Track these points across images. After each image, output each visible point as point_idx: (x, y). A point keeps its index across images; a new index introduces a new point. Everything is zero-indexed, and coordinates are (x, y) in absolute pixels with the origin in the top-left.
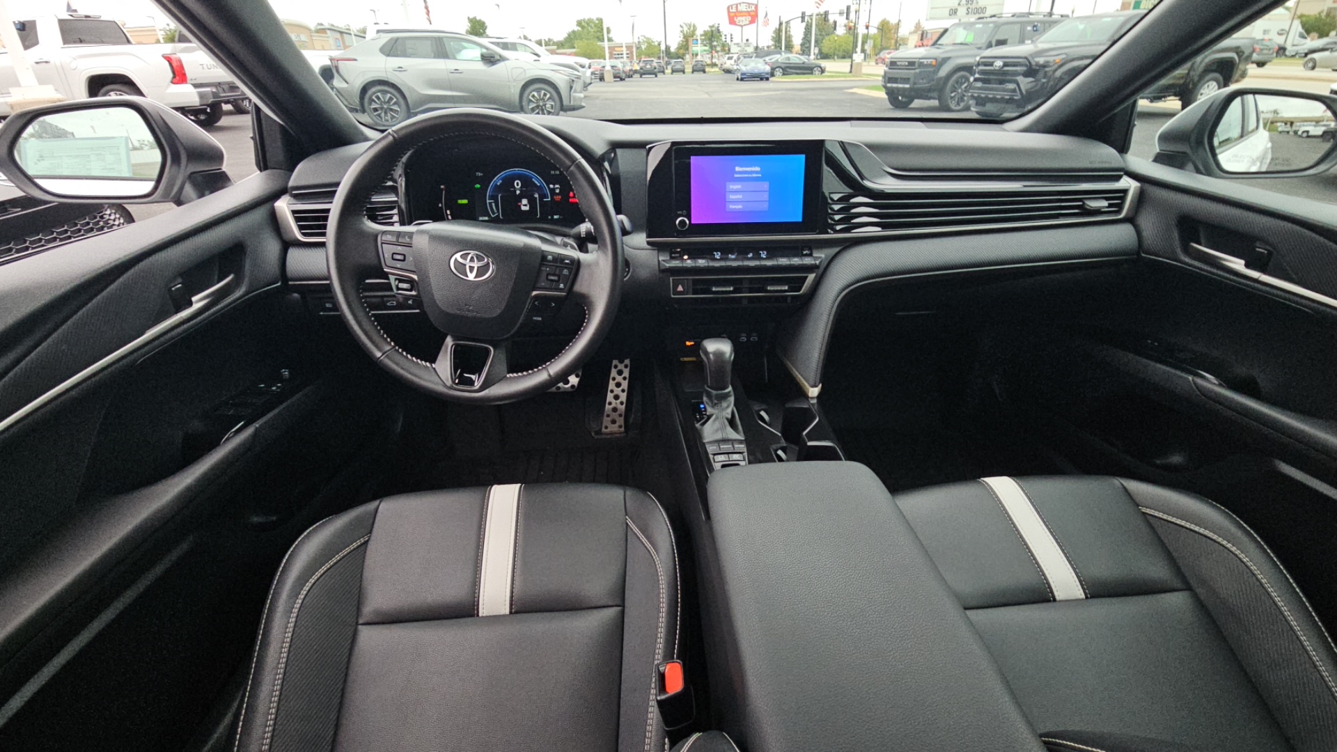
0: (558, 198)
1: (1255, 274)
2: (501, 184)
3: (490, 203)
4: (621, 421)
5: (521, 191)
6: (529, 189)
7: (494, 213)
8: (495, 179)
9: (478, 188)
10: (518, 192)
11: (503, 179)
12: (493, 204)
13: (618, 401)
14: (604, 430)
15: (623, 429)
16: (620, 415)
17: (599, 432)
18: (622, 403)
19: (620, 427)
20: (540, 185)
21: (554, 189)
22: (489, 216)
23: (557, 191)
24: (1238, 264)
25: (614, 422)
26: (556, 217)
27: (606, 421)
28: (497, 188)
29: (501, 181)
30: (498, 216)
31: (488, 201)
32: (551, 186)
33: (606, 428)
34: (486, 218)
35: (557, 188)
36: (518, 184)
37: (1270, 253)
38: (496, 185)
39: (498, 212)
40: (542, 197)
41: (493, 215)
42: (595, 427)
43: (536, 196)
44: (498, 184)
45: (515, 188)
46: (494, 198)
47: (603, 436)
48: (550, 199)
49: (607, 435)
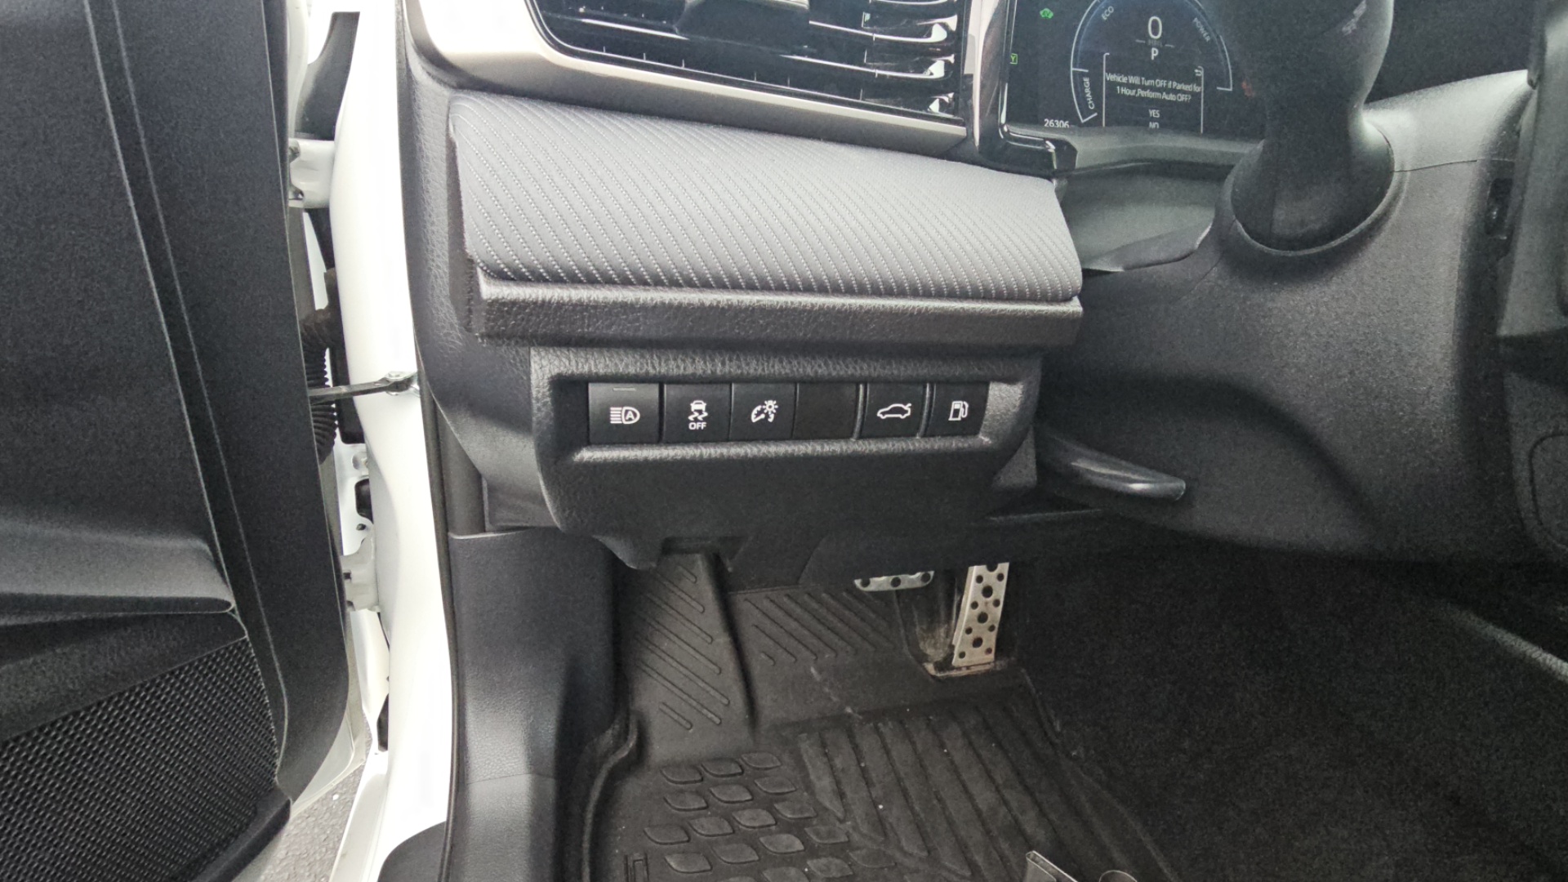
0: (1250, 90)
2: (1112, 17)
3: (1077, 77)
4: (990, 640)
5: (1160, 50)
6: (1182, 48)
7: (1085, 112)
9: (1046, 20)
10: (1154, 53)
11: (1113, 3)
12: (1086, 80)
13: (991, 599)
14: (956, 661)
15: (991, 656)
16: (992, 628)
17: (945, 664)
18: (996, 603)
19: (989, 651)
20: (1214, 41)
21: (1245, 60)
22: (1071, 119)
23: (1253, 67)
25: (977, 642)
27: (959, 638)
28: (1098, 30)
29: (1111, 10)
30: (1099, 117)
31: (1072, 69)
32: (1239, 49)
33: (962, 655)
34: (1065, 124)
36: (1155, 29)
38: (1098, 16)
39: (1098, 108)
40: (1214, 78)
41: (1084, 117)
42: (935, 653)
43: (1200, 72)
44: (1104, 17)
45: (1146, 36)
46: (1090, 60)
47: (954, 673)
48: (1231, 89)
49: (959, 668)
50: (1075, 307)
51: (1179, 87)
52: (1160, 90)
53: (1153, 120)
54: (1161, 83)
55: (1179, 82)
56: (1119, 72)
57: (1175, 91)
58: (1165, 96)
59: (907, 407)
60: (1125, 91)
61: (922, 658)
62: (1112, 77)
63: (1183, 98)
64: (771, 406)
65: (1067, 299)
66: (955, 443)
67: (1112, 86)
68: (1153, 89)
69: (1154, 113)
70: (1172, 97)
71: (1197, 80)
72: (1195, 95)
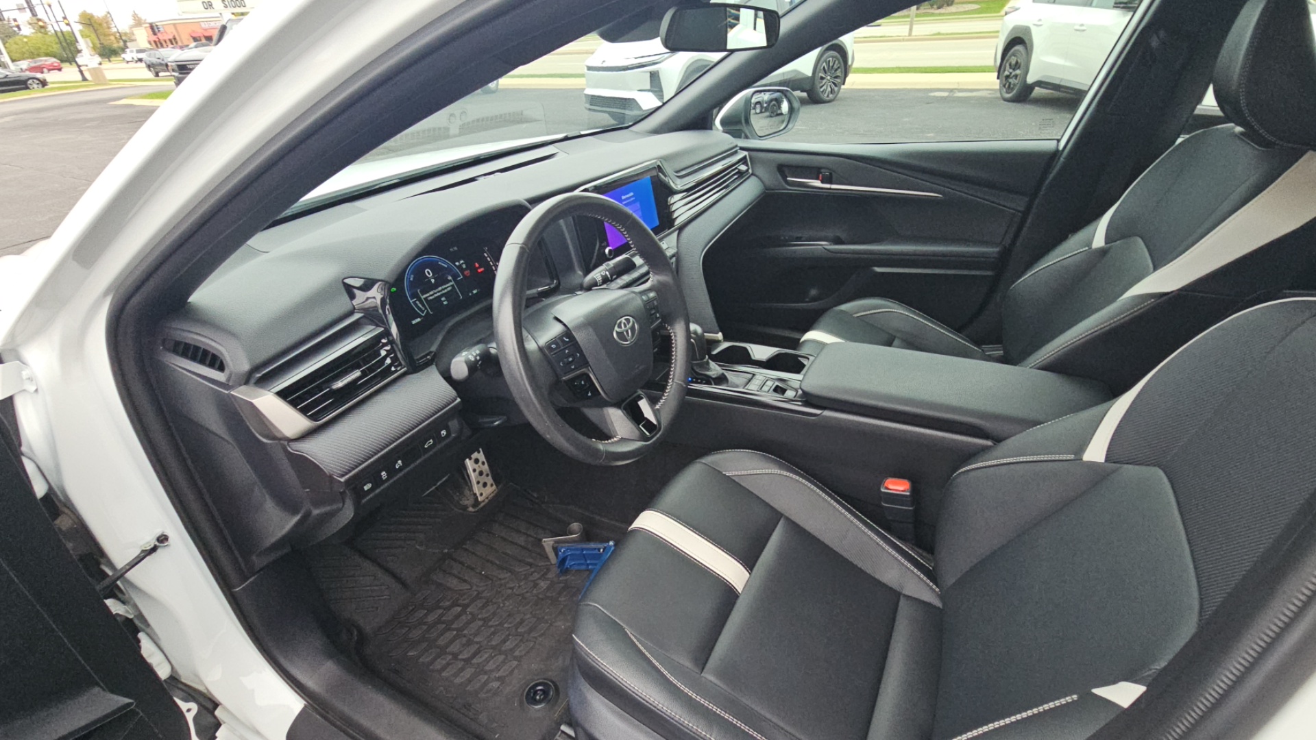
0: (467, 273)
1: (827, 186)
2: (414, 278)
3: (414, 302)
4: (490, 480)
5: (435, 279)
6: (440, 274)
7: (423, 312)
8: (406, 275)
9: (395, 292)
10: (433, 281)
11: (412, 273)
12: (417, 302)
13: (480, 463)
14: (480, 499)
15: (494, 487)
16: (487, 475)
17: (476, 503)
18: (483, 463)
19: (492, 485)
20: (448, 266)
21: (461, 265)
22: (420, 316)
23: (464, 266)
24: (817, 183)
25: (485, 485)
26: (475, 292)
27: (476, 489)
28: (412, 284)
29: (412, 276)
30: (428, 311)
31: (411, 301)
32: (457, 264)
33: (481, 494)
34: (419, 319)
35: (463, 263)
36: (428, 273)
37: (831, 174)
38: (410, 281)
39: (426, 308)
40: (455, 277)
41: (423, 313)
42: (468, 502)
43: (450, 278)
44: (411, 279)
45: (428, 278)
46: (414, 295)
47: (482, 504)
48: (462, 277)
49: (483, 501)
50: (459, 400)
51: (446, 286)
52: (441, 291)
53: (444, 301)
54: (440, 288)
55: (445, 285)
56: (426, 294)
57: (446, 288)
58: (443, 292)
59: (431, 441)
60: (431, 298)
61: (465, 507)
62: (425, 296)
63: (449, 289)
64: (400, 462)
65: (456, 400)
66: (447, 441)
67: (426, 299)
68: (439, 292)
69: (443, 299)
70: (446, 291)
71: (450, 281)
72: (452, 286)
